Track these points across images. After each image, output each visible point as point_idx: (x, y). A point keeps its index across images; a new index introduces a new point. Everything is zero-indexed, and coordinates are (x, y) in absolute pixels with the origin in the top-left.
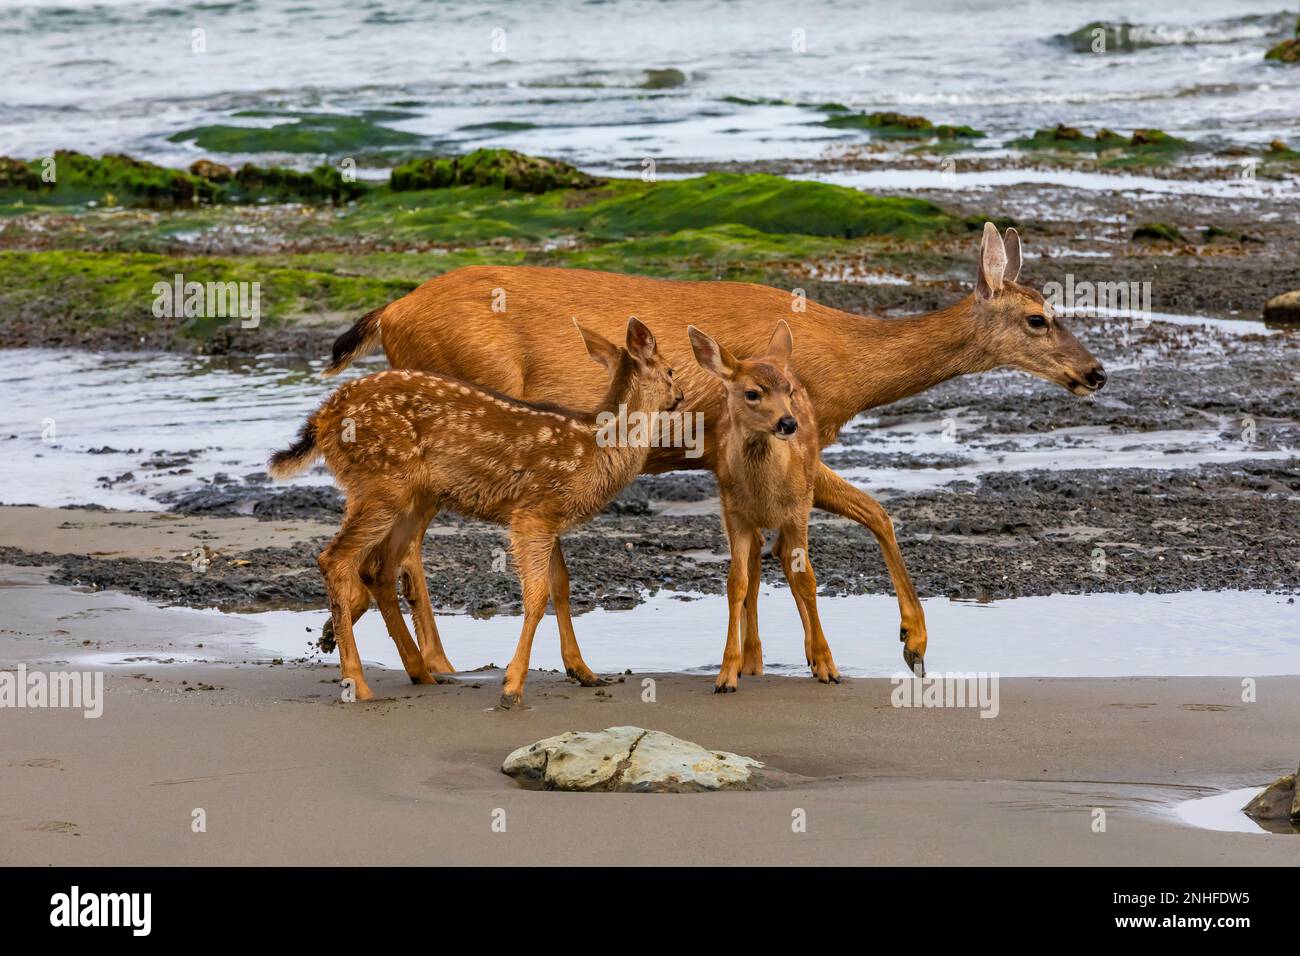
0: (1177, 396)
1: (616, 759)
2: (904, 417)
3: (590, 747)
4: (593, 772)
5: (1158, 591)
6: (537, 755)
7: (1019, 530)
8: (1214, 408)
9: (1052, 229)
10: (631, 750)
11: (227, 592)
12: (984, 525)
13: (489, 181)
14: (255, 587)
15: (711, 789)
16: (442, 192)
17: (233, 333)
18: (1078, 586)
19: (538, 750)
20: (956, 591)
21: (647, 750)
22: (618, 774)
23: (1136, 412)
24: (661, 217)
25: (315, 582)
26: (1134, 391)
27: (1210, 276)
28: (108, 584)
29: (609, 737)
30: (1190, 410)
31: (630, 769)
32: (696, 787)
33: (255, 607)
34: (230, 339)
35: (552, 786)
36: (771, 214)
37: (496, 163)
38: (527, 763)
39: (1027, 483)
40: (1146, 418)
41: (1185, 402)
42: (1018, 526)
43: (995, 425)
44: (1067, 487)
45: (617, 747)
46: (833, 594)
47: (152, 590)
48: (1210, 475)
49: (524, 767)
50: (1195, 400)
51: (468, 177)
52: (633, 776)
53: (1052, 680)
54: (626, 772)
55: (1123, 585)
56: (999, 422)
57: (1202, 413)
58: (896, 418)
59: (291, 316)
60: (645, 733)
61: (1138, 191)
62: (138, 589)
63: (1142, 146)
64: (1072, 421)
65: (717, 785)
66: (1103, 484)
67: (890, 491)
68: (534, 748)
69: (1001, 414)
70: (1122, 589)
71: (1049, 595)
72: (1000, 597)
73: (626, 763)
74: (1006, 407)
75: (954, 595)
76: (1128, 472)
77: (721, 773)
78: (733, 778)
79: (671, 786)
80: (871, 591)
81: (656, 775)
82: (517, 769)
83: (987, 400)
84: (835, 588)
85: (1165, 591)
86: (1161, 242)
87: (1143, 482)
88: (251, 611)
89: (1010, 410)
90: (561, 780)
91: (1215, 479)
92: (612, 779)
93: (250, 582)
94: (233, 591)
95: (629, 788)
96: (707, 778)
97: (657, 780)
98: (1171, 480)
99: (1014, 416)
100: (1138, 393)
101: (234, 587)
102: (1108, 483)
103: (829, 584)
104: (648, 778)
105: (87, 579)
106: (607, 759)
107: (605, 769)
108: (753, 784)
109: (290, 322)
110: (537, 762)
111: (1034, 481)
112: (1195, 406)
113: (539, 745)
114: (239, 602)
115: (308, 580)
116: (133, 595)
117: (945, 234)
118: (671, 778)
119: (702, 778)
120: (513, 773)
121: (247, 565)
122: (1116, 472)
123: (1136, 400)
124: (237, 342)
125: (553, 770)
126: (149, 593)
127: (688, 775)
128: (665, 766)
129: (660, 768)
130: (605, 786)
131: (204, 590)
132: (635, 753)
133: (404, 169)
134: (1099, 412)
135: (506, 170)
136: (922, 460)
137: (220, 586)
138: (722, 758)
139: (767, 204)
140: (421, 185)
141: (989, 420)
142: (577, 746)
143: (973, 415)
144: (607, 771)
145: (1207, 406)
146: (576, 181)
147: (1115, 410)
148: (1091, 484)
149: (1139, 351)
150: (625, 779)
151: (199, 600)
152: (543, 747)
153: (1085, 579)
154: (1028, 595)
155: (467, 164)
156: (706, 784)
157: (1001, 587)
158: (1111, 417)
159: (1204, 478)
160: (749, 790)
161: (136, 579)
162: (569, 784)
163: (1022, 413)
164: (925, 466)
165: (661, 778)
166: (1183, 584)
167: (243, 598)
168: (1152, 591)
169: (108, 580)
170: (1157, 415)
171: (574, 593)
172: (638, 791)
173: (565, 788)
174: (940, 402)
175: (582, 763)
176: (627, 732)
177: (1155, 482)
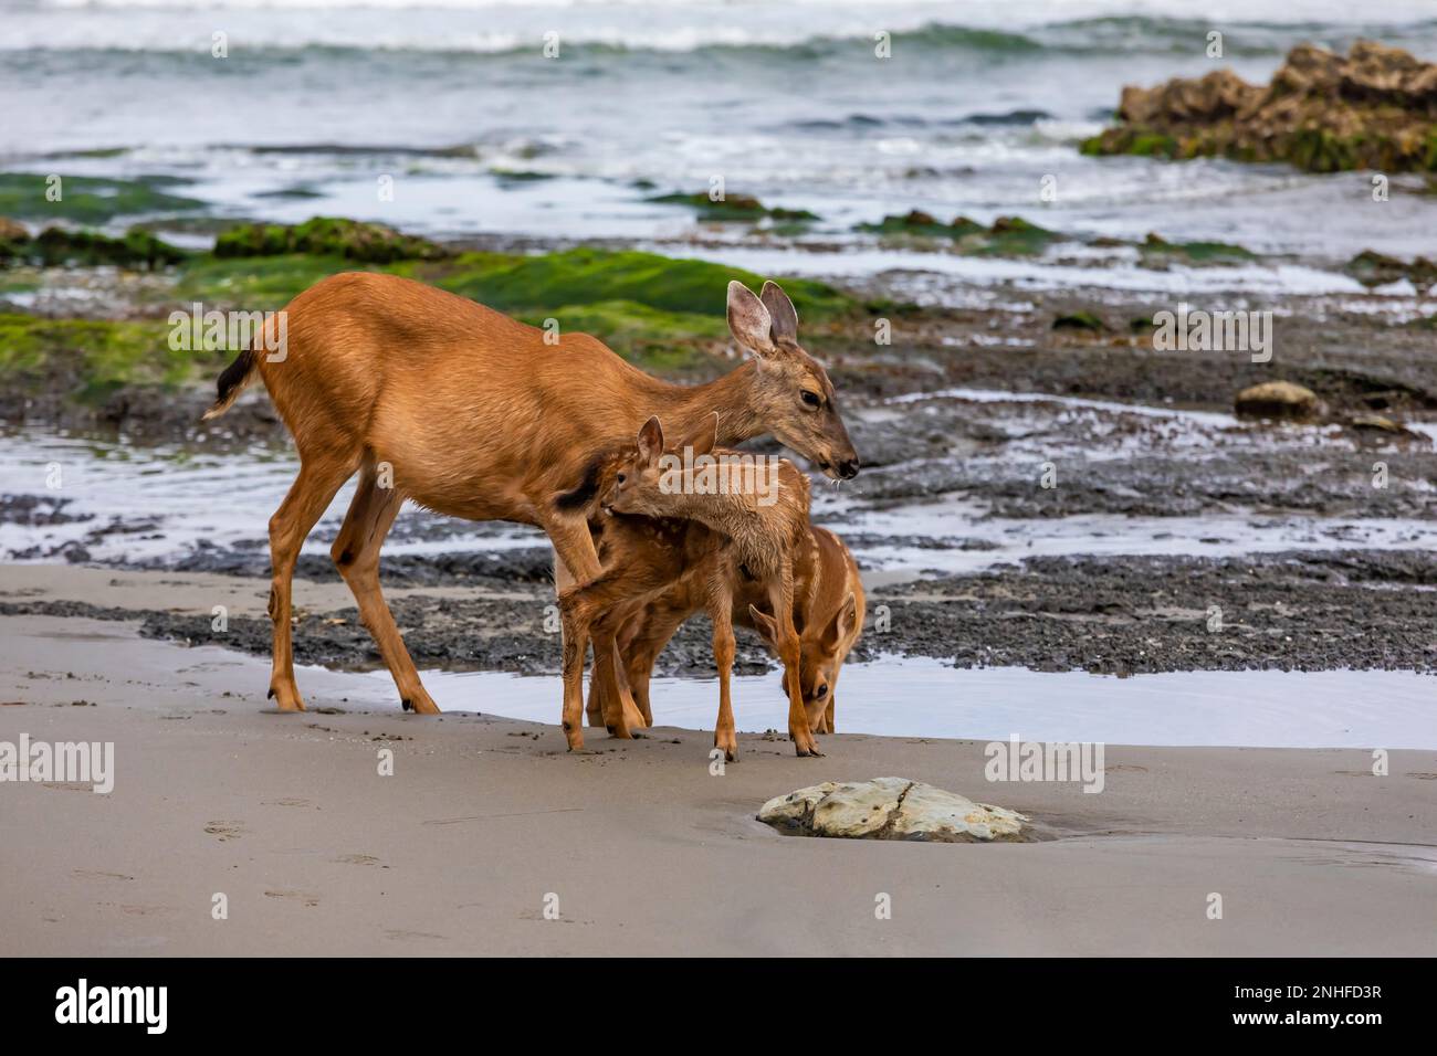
0: (1190, 486)
1: (886, 809)
2: (901, 500)
3: (858, 796)
4: (864, 821)
5: (1304, 669)
6: (795, 804)
7: (1110, 610)
8: (1230, 498)
9: (959, 315)
10: (900, 801)
11: (337, 650)
12: (1073, 605)
13: (327, 250)
14: (365, 645)
15: (984, 840)
16: (276, 261)
17: (130, 400)
18: (1220, 663)
19: (795, 800)
20: (1097, 665)
21: (916, 801)
22: (890, 824)
23: (1151, 501)
24: (536, 291)
25: (427, 641)
26: (1143, 480)
27: (1167, 367)
28: (205, 639)
29: (875, 787)
30: (1207, 499)
31: (903, 819)
32: (968, 838)
33: (366, 666)
34: (126, 406)
35: (822, 833)
36: (654, 292)
37: (335, 232)
38: (786, 813)
39: (1076, 567)
40: (1165, 507)
41: (1199, 492)
42: (1109, 606)
43: (1002, 510)
44: (1119, 571)
45: (886, 798)
46: (969, 666)
47: (255, 645)
48: (1267, 563)
49: (782, 816)
50: (1211, 489)
51: (303, 246)
52: (904, 826)
53: (1255, 749)
54: (898, 822)
55: (1266, 662)
56: (1006, 507)
57: (1220, 503)
58: (891, 502)
59: (186, 384)
60: (911, 785)
61: (1031, 280)
62: (239, 645)
63: (1005, 235)
64: (1085, 507)
65: (991, 836)
66: (1156, 569)
67: (934, 571)
68: (791, 798)
69: (1006, 500)
70: (1266, 667)
71: (1191, 671)
72: (1142, 671)
73: (897, 812)
74: (1010, 491)
75: (1095, 668)
76: (1179, 558)
77: (994, 825)
78: (1006, 830)
79: (944, 835)
80: (1006, 663)
81: (929, 825)
82: (774, 817)
83: (986, 485)
84: (968, 660)
85: (1310, 670)
86: (1085, 332)
87: (1199, 569)
88: (360, 670)
89: (1014, 496)
90: (832, 828)
91: (1271, 567)
92: (884, 828)
93: (358, 640)
94: (341, 649)
95: (902, 837)
96: (980, 829)
97: (931, 830)
98: (1226, 567)
99: (1019, 502)
100: (1148, 481)
101: (343, 644)
102: (1163, 569)
103: (960, 656)
104: (921, 828)
105: (180, 634)
106: (876, 808)
107: (875, 818)
108: (1024, 836)
109: (190, 390)
110: (796, 811)
111: (1083, 564)
112: (1211, 496)
113: (796, 795)
114: (351, 660)
115: (419, 640)
116: (235, 650)
117: (846, 318)
118: (944, 829)
119: (974, 829)
120: (772, 821)
121: (343, 624)
122: (1168, 559)
123: (1146, 488)
124: (134, 409)
125: (821, 818)
126: (253, 649)
127: (960, 826)
128: (937, 817)
129: (932, 818)
130: (875, 835)
131: (312, 648)
132: (904, 803)
133: (230, 236)
134: (1112, 500)
135: (347, 239)
136: (946, 543)
137: (328, 643)
138: (989, 810)
139: (651, 282)
140: (249, 253)
141: (994, 505)
142: (845, 795)
143: (975, 500)
144: (878, 820)
145: (1223, 496)
146: (426, 252)
147: (1128, 498)
148: (1145, 569)
149: (1120, 441)
150: (897, 828)
151: (308, 657)
152: (803, 797)
153: (1225, 656)
154: (1171, 670)
155: (301, 233)
156: (979, 835)
157: (1143, 662)
158: (1124, 505)
159: (1260, 565)
160: (1021, 842)
161: (235, 635)
162: (840, 833)
163: (1028, 498)
164: (950, 547)
165: (934, 828)
166: (1327, 664)
167: (354, 656)
168: (1297, 669)
169: (204, 635)
170: (1174, 504)
171: (700, 658)
172: (912, 840)
173: (836, 836)
174: (934, 486)
175: (852, 812)
176: (896, 783)
177: (1210, 569)
